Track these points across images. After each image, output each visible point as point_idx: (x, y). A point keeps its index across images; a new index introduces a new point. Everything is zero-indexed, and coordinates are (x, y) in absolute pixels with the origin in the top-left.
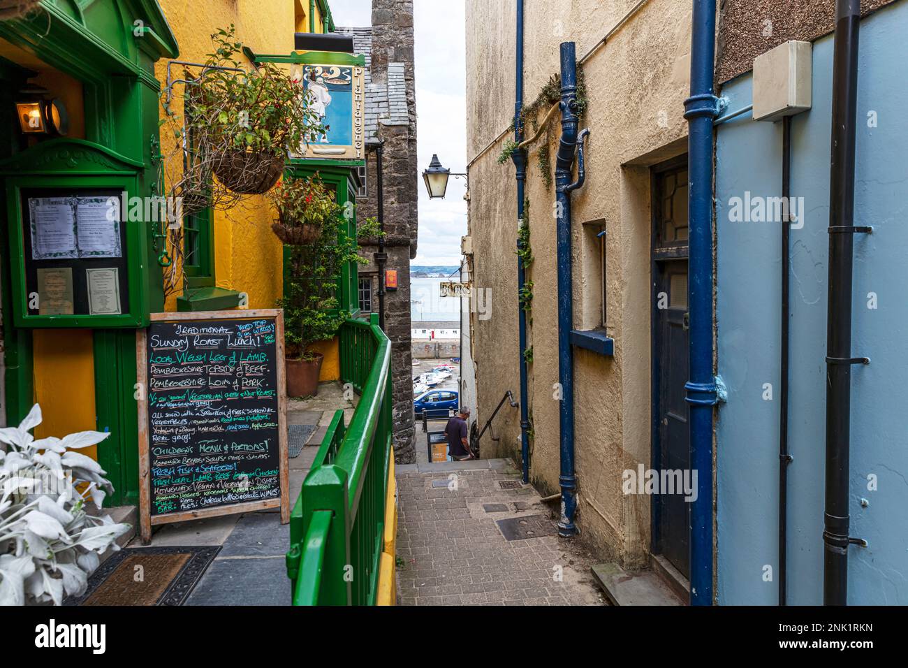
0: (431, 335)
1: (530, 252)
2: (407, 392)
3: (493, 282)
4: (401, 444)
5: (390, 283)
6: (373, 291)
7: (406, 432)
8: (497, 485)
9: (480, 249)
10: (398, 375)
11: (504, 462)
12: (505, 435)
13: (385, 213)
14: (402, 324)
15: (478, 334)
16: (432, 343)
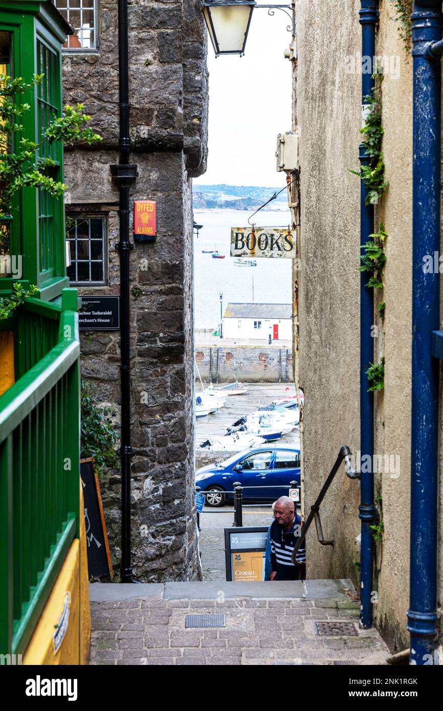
0: (271, 332)
1: (382, 172)
2: (176, 445)
3: (328, 229)
4: (161, 548)
5: (142, 225)
6: (108, 241)
7: (172, 524)
8: (310, 627)
9: (310, 161)
10: (157, 412)
11: (335, 585)
12: (343, 534)
13: (133, 85)
14: (166, 309)
15: (305, 333)
16: (273, 350)
